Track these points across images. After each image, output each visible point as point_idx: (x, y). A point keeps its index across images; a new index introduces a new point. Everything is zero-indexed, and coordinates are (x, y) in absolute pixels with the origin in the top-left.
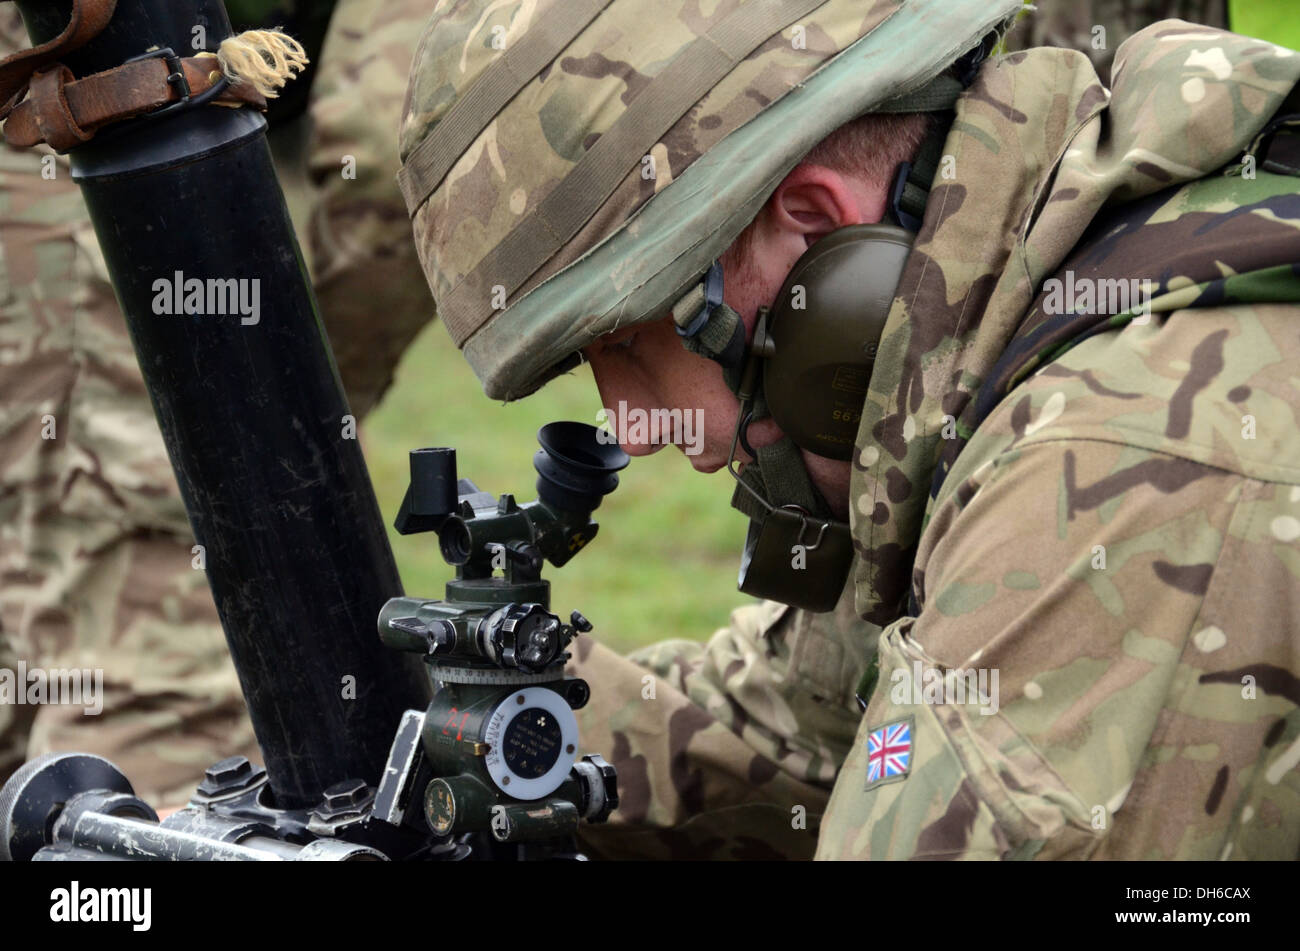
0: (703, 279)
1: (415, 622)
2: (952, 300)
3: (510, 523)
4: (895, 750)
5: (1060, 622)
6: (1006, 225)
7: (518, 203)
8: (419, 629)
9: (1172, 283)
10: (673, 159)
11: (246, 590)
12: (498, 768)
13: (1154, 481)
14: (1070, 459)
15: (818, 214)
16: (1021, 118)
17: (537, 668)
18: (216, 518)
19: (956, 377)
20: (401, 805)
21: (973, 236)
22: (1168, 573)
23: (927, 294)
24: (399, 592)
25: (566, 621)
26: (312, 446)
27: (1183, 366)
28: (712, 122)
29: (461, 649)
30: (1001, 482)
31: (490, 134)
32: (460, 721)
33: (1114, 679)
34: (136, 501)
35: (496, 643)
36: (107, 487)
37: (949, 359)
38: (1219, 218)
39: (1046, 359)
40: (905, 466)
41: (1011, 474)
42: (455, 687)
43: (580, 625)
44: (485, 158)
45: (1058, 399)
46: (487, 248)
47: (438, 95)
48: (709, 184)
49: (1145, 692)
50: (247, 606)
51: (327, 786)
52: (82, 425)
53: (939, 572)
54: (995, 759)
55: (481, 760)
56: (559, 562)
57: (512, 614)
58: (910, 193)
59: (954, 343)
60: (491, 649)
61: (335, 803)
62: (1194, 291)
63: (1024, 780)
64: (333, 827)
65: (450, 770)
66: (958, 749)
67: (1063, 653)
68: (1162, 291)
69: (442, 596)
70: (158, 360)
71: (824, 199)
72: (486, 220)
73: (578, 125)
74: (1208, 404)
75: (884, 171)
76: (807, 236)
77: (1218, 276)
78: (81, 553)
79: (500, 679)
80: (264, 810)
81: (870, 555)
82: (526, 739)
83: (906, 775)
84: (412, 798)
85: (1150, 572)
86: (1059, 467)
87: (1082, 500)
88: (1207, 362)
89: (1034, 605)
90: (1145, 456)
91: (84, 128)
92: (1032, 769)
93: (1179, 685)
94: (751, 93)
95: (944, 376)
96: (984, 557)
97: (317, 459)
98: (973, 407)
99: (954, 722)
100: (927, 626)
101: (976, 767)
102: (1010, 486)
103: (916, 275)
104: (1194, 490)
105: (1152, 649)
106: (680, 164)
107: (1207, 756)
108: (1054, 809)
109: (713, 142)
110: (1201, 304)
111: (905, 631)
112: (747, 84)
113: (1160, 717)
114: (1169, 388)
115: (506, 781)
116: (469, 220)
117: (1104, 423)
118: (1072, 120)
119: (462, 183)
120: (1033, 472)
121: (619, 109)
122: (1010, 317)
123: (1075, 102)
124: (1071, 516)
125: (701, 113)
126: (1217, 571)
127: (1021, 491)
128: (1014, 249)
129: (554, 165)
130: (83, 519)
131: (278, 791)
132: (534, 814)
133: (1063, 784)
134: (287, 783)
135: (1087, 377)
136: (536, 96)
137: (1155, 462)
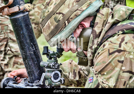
0: (72, 34)
1: (44, 64)
2: (97, 34)
3: (54, 54)
4: (91, 80)
5: (108, 67)
6: (102, 26)
7: (52, 28)
8: (44, 65)
9: (119, 32)
10: (68, 22)
11: (27, 61)
12: (52, 79)
13: (117, 52)
14: (109, 50)
15: (83, 27)
16: (104, 15)
17: (56, 69)
18: (23, 53)
19: (98, 42)
20: (43, 83)
21: (99, 27)
22: (119, 61)
23: (95, 33)
24: (42, 61)
25: (59, 64)
26: (33, 46)
27: (120, 40)
28: (71, 18)
29: (49, 67)
30: (102, 52)
31: (49, 21)
32: (49, 74)
33: (114, 72)
34: (15, 53)
35: (52, 66)
36: (12, 51)
37: (97, 40)
38: (124, 25)
39: (107, 40)
40: (93, 51)
41: (103, 52)
42: (48, 71)
43: (61, 64)
44: (49, 23)
45: (108, 44)
46: (49, 32)
47: (43, 17)
48: (72, 25)
49: (117, 73)
50: (27, 62)
51: (35, 81)
52: (9, 45)
53: (96, 62)
54: (101, 80)
55: (51, 78)
56: (59, 58)
57: (54, 63)
58: (92, 24)
59: (97, 38)
60: (52, 67)
61: (36, 82)
62: (122, 32)
63: (104, 83)
64: (35, 85)
65: (48, 79)
66: (98, 80)
67: (108, 70)
68: (118, 33)
69: (47, 61)
70: (18, 37)
71: (83, 25)
72: (49, 29)
73: (58, 19)
74: (123, 44)
75: (90, 22)
76: (82, 29)
77: (124, 31)
78: (9, 58)
79: (53, 70)
80: (28, 83)
81: (90, 60)
82: (55, 76)
83: (92, 82)
84: (44, 82)
85: (117, 61)
86: (108, 51)
87: (110, 54)
88: (123, 40)
89: (105, 65)
90: (117, 49)
91: (10, 13)
92: (105, 82)
93: (120, 73)
94: (75, 15)
95: (97, 42)
96: (100, 60)
97: (34, 47)
98: (99, 45)
99: (97, 77)
100: (95, 67)
101: (99, 81)
102: (103, 53)
103: (93, 32)
104: (122, 53)
105: (117, 69)
106: (68, 23)
107: (123, 80)
108: (108, 85)
109: (72, 20)
110: (122, 34)
111: (92, 68)
112: (75, 14)
113: (118, 76)
114: (119, 42)
115: (53, 80)
116: (47, 29)
117: (112, 46)
118: (109, 15)
119: (46, 26)
120: (105, 51)
121: (62, 17)
122: (103, 36)
123: (109, 13)
124: (109, 56)
125: (70, 17)
126: (124, 61)
127: (104, 53)
128: (103, 29)
129: (56, 23)
130: (9, 54)
131: (30, 81)
132: (56, 84)
133: (108, 83)
134: (31, 80)
135: (111, 42)
136: (53, 17)
137: (118, 50)
